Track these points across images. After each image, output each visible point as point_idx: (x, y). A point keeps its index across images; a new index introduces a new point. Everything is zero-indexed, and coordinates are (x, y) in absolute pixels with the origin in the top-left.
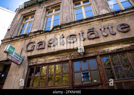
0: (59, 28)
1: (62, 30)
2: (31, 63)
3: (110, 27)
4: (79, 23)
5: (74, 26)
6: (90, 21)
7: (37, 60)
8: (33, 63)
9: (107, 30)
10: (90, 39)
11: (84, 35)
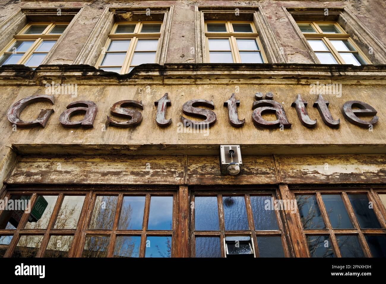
0: (157, 73)
1: (167, 81)
3: (322, 104)
4: (226, 73)
5: (208, 77)
6: (261, 73)
7: (48, 167)
8: (29, 174)
10: (260, 127)
11: (240, 110)
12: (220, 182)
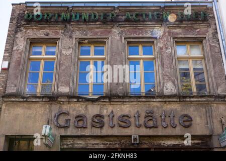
0: (107, 100)
1: (111, 103)
2: (65, 144)
3: (172, 116)
4: (135, 100)
5: (129, 102)
6: (150, 100)
7: (73, 142)
8: (67, 145)
9: (167, 119)
10: (146, 127)
11: (140, 118)
12: (131, 147)
